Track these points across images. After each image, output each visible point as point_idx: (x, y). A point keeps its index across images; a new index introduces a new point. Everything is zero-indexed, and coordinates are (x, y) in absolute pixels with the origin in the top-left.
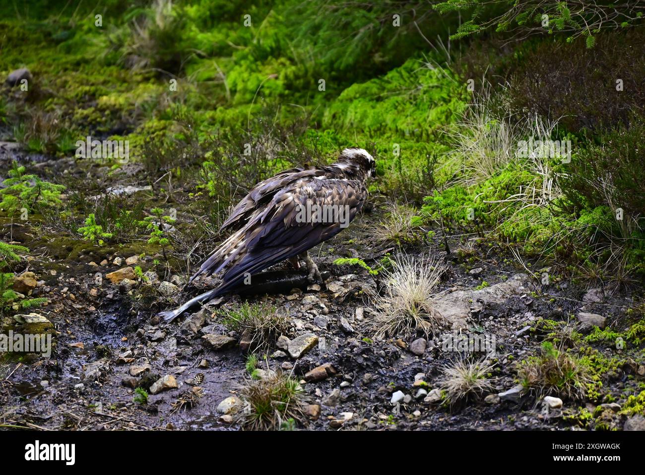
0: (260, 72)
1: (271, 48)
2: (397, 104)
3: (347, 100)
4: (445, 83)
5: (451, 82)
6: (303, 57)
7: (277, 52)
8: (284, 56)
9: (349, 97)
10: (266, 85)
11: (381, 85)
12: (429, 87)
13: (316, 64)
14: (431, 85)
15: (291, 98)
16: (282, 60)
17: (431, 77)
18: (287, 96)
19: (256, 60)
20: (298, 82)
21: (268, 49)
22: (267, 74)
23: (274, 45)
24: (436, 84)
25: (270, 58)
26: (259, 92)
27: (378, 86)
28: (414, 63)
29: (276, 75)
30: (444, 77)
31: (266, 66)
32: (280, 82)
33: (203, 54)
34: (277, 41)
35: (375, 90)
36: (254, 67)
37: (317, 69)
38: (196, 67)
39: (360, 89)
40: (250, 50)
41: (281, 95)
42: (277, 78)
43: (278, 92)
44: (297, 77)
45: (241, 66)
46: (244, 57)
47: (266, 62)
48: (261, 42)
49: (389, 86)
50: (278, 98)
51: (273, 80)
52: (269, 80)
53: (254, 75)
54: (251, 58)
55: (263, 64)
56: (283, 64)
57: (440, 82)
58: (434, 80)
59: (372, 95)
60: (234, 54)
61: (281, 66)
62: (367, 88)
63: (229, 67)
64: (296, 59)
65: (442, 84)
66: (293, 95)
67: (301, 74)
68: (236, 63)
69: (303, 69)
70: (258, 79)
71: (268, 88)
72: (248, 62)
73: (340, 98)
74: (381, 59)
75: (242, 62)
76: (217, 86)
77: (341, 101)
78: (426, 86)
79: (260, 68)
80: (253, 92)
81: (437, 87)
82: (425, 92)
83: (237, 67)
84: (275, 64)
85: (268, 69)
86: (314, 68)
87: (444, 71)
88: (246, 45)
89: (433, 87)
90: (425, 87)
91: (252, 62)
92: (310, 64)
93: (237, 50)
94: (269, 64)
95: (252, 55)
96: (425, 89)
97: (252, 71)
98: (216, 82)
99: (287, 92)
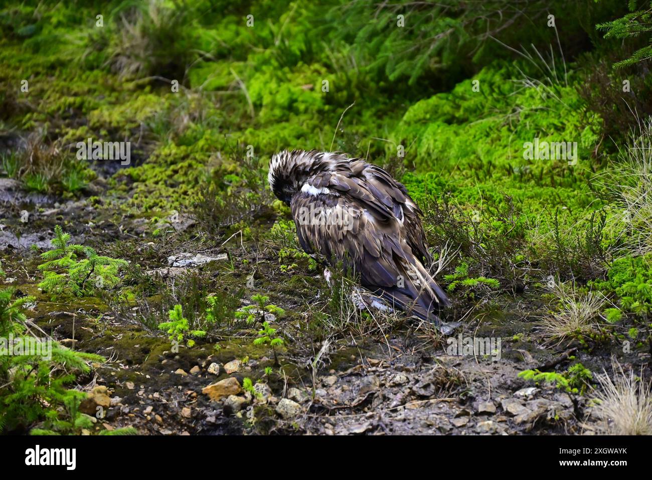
0: (289, 81)
1: (301, 51)
2: (488, 130)
3: (416, 122)
4: (551, 104)
5: (558, 104)
6: (342, 62)
7: (308, 57)
8: (318, 61)
9: (417, 118)
10: (300, 99)
11: (454, 102)
12: (532, 110)
13: (360, 73)
14: (534, 107)
15: (332, 115)
16: (316, 66)
17: (532, 97)
18: (328, 112)
19: (281, 66)
20: (340, 95)
21: (298, 53)
22: (298, 85)
23: (304, 47)
24: (540, 106)
25: (300, 64)
26: (291, 107)
27: (451, 104)
28: (494, 75)
29: (311, 86)
30: (548, 97)
31: (297, 74)
32: (317, 96)
33: (208, 55)
34: (308, 43)
35: (447, 108)
36: (280, 73)
37: (361, 78)
38: (201, 72)
39: (429, 108)
40: (272, 53)
41: (320, 112)
42: (312, 89)
43: (316, 108)
44: (338, 89)
45: (264, 73)
46: (266, 62)
47: (294, 69)
48: (287, 43)
49: (465, 104)
50: (316, 116)
51: (308, 93)
52: (303, 91)
53: (284, 86)
54: (274, 63)
55: (292, 71)
56: (318, 72)
57: (545, 104)
58: (537, 101)
59: (444, 114)
60: (250, 57)
61: (315, 74)
62: (437, 107)
63: (246, 74)
64: (335, 66)
65: (548, 107)
66: (334, 111)
67: (343, 84)
68: (257, 69)
69: (344, 78)
70: (289, 91)
71: (303, 102)
72: (271, 68)
73: (405, 118)
74: (437, 66)
75: (264, 68)
76: (232, 97)
77: (408, 124)
78: (528, 109)
79: (289, 76)
80: (282, 108)
81: (542, 110)
82: (527, 116)
83: (258, 75)
84: (308, 71)
85: (300, 79)
86: (358, 78)
87: (548, 89)
88: (266, 47)
89: (536, 110)
90: (525, 110)
91: (275, 69)
92: (353, 72)
93: (254, 53)
94: (300, 71)
95: (277, 60)
96: (527, 112)
97: (280, 80)
98: (229, 92)
99: (327, 107)
